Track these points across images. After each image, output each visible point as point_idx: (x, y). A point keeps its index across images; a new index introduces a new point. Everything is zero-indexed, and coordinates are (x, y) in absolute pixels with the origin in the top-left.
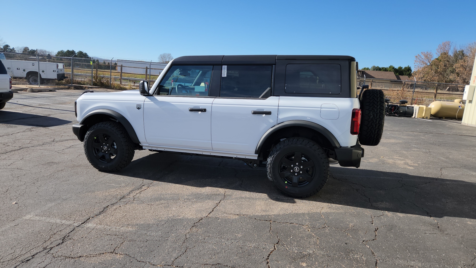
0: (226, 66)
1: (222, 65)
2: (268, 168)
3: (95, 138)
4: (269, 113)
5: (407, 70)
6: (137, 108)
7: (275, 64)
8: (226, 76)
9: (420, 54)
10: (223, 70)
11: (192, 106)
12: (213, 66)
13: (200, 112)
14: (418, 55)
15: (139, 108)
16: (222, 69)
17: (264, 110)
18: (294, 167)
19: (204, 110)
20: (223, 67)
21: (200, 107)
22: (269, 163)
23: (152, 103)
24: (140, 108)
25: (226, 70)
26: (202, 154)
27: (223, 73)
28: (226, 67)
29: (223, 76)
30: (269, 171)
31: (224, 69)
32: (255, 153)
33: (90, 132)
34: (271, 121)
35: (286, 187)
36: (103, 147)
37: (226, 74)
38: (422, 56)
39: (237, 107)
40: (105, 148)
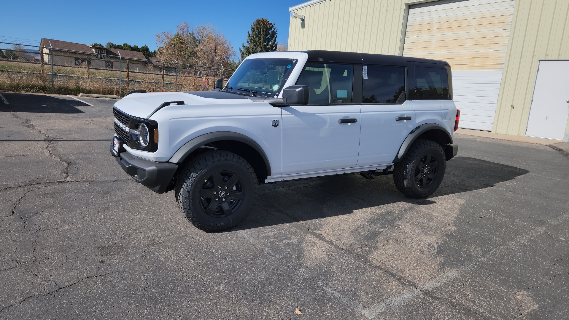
1: (362, 64)
2: (408, 174)
3: (205, 181)
4: (408, 118)
5: (145, 50)
6: (273, 126)
7: (407, 67)
8: (367, 78)
9: (161, 34)
10: (364, 71)
11: (342, 116)
12: (354, 65)
13: (349, 124)
14: (159, 34)
15: (275, 126)
16: (362, 70)
17: (405, 115)
18: (424, 168)
19: (353, 121)
20: (363, 67)
21: (349, 117)
22: (409, 169)
23: (293, 116)
24: (278, 125)
25: (366, 71)
27: (364, 74)
28: (366, 67)
29: (364, 78)
32: (392, 163)
33: (199, 173)
34: (410, 126)
35: (420, 190)
36: (217, 193)
37: (367, 76)
38: (163, 35)
39: (382, 114)
40: (222, 195)
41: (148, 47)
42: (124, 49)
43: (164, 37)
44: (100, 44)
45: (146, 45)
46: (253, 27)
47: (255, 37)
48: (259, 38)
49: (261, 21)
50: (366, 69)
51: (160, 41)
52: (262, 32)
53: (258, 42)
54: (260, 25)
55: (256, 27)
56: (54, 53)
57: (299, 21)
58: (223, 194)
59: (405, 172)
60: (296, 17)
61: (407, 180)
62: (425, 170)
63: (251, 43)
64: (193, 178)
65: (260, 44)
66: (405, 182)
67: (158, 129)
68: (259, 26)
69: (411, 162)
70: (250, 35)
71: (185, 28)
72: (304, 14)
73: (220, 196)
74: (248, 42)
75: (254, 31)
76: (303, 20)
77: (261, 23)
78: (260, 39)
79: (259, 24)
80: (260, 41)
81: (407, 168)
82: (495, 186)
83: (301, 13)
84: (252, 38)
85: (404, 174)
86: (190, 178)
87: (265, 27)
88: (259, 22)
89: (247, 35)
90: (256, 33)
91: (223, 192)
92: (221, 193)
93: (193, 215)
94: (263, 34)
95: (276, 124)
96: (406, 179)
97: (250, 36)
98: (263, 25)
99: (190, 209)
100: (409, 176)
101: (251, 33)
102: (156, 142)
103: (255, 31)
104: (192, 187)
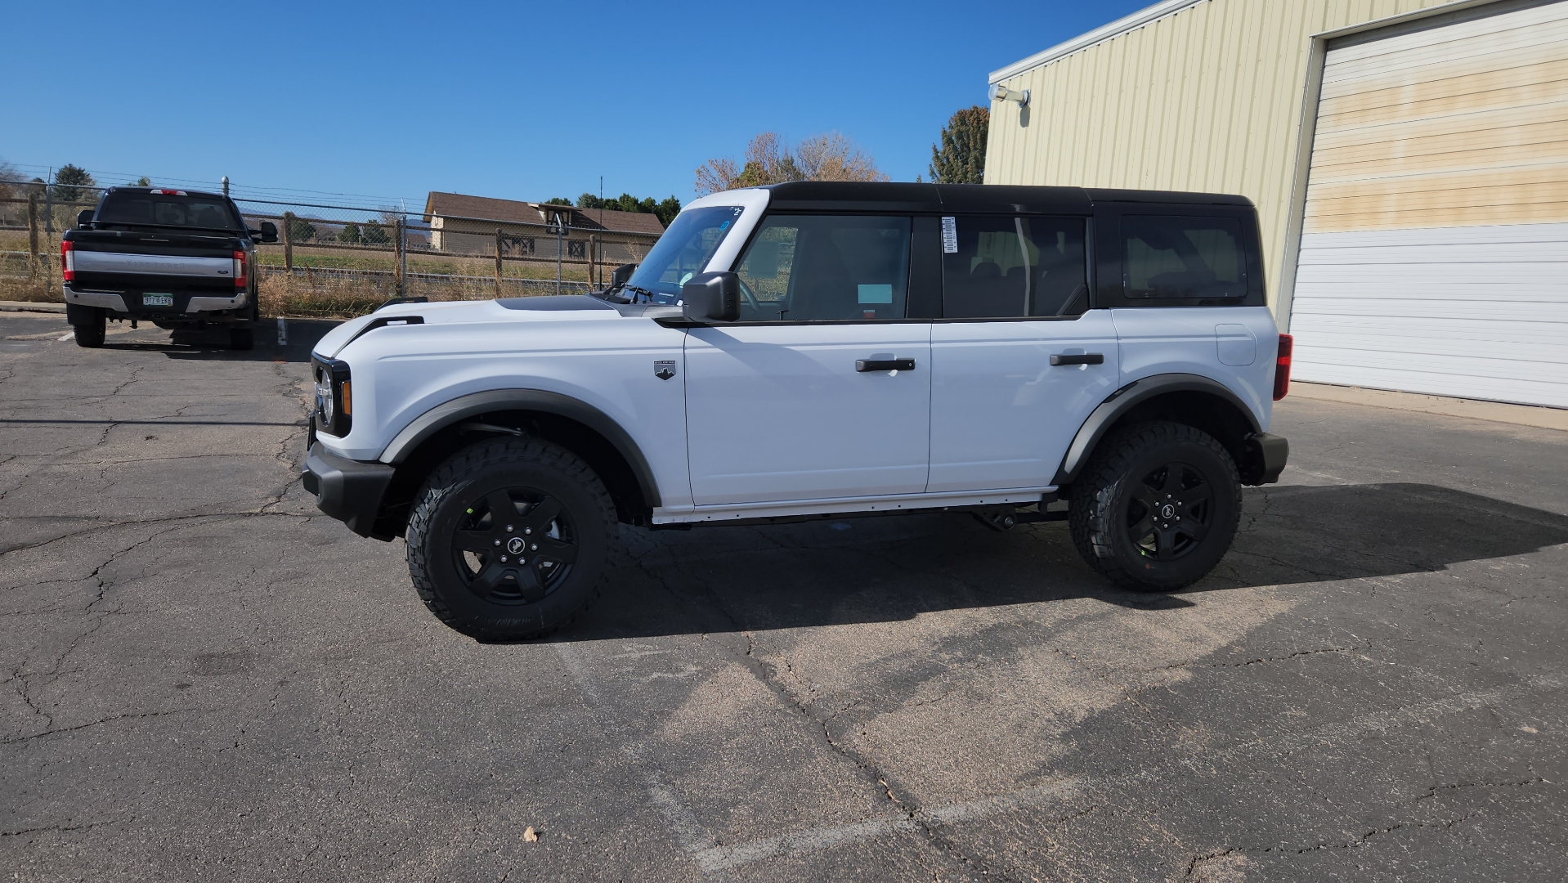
0: (952, 220)
1: (939, 215)
2: (1101, 520)
3: (470, 511)
4: (1095, 360)
5: (670, 208)
6: (659, 375)
7: (1092, 215)
8: (955, 250)
9: (707, 165)
10: (944, 231)
11: (869, 352)
12: (912, 217)
13: (894, 373)
14: (703, 167)
15: (665, 376)
16: (941, 229)
17: (1083, 350)
18: (1162, 505)
19: (905, 365)
20: (943, 222)
21: (893, 356)
22: (1103, 505)
23: (717, 350)
24: (672, 375)
25: (954, 232)
26: (872, 510)
27: (945, 240)
28: (954, 220)
29: (946, 251)
30: (1106, 528)
31: (949, 229)
32: (1051, 484)
33: (447, 490)
34: (1104, 381)
35: (1148, 566)
36: (504, 543)
37: (956, 245)
38: (712, 169)
39: (1007, 346)
40: (515, 547)
41: (678, 201)
42: (621, 210)
43: (715, 174)
44: (566, 200)
45: (673, 197)
46: (948, 131)
47: (951, 157)
48: (962, 161)
49: (971, 115)
50: (954, 225)
51: (704, 183)
52: (971, 144)
53: (959, 172)
54: (967, 125)
55: (955, 131)
56: (453, 227)
57: (1015, 109)
58: (518, 545)
59: (1091, 512)
60: (1003, 98)
61: (1099, 535)
62: (1166, 509)
63: (942, 175)
64: (432, 502)
65: (966, 178)
66: (1094, 540)
67: (350, 382)
68: (963, 128)
69: (1109, 483)
70: (939, 154)
71: (769, 147)
72: (1026, 87)
73: (512, 550)
74: (933, 173)
75: (949, 141)
76: (1024, 104)
77: (972, 118)
78: (965, 162)
79: (963, 123)
80: (966, 169)
81: (1098, 502)
82: (1446, 568)
83: (1018, 86)
84: (945, 161)
85: (1091, 518)
86: (426, 501)
87: (981, 129)
88: (964, 117)
89: (932, 154)
90: (955, 148)
91: (518, 540)
92: (513, 543)
93: (435, 594)
94: (976, 149)
95: (666, 371)
96: (1095, 532)
97: (937, 157)
98: (975, 124)
99: (427, 578)
100: (1103, 526)
101: (940, 148)
102: (347, 412)
103: (953, 143)
104: (431, 524)
